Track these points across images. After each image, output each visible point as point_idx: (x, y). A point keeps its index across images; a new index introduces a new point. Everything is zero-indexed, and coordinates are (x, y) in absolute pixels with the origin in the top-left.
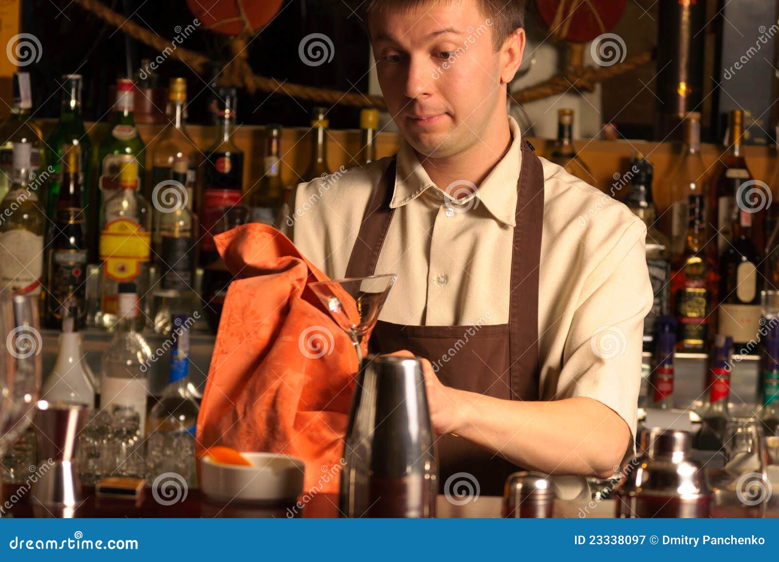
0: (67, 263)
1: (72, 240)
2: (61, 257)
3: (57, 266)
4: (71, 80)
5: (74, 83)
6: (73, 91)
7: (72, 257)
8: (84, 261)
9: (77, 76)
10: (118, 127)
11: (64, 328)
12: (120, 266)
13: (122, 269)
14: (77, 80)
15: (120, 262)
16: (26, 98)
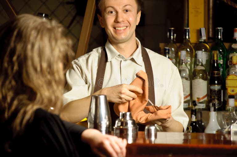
0: (215, 89)
1: (216, 82)
2: (212, 87)
3: (211, 90)
4: (219, 29)
5: (220, 30)
6: (219, 33)
7: (217, 87)
8: (220, 88)
9: (221, 28)
10: (234, 44)
11: (211, 110)
12: (232, 90)
13: (233, 91)
14: (221, 29)
15: (232, 89)
16: (204, 36)
